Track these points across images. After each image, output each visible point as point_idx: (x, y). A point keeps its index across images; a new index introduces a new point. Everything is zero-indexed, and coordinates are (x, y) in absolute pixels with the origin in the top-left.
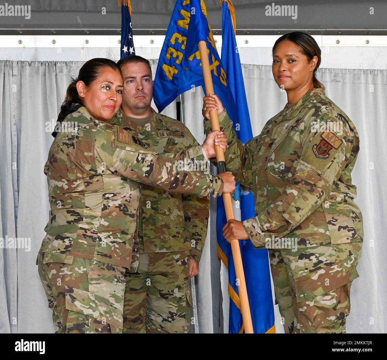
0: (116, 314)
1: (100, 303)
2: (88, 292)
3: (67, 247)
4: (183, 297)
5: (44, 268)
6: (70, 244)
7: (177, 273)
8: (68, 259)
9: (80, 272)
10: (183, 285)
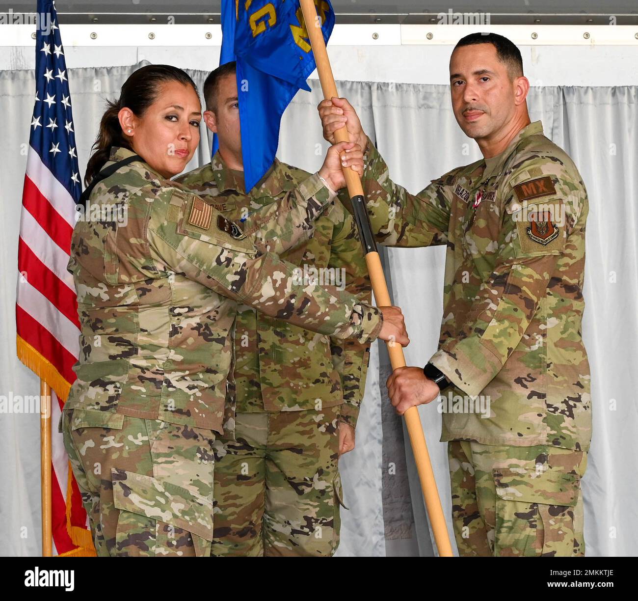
0: (202, 515)
1: (174, 496)
2: (153, 477)
3: (111, 399)
4: (329, 490)
5: (72, 437)
6: (117, 393)
7: (318, 446)
8: (116, 421)
9: (136, 443)
10: (328, 467)
